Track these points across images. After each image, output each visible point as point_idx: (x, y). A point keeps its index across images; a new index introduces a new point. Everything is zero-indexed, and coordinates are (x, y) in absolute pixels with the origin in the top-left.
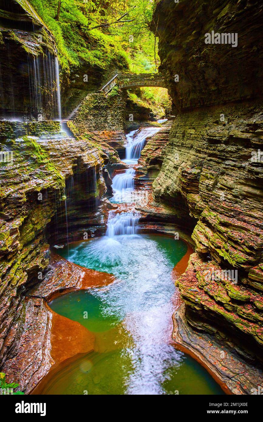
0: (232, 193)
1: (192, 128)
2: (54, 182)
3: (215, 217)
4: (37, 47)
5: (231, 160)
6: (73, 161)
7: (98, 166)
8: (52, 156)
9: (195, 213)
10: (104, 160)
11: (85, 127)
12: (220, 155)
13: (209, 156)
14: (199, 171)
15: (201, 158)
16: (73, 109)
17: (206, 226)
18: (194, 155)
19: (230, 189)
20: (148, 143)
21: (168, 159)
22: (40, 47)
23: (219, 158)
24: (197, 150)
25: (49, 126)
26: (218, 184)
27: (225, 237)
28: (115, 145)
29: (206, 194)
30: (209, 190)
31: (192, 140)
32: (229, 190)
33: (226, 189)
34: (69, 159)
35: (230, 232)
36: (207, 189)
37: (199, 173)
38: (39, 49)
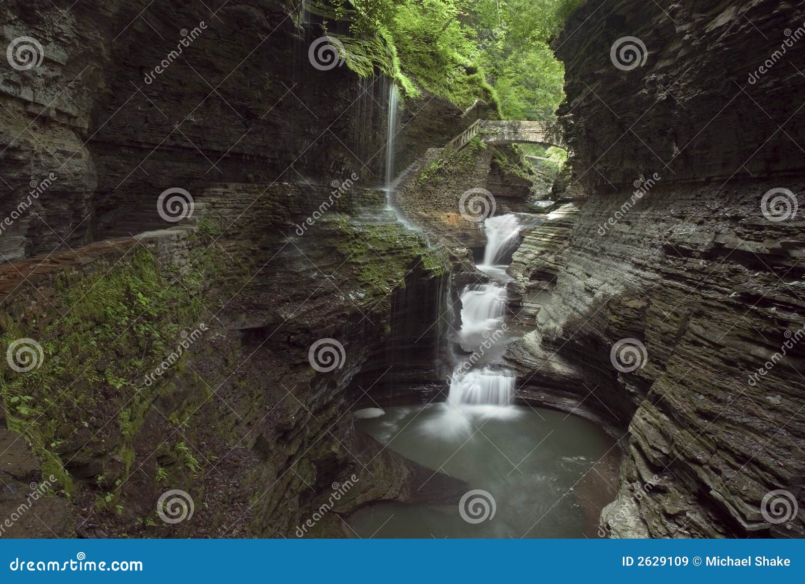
0: (721, 355)
1: (625, 222)
2: (373, 300)
3: (684, 397)
4: (365, 63)
5: (716, 290)
6: (406, 263)
7: (447, 275)
8: (372, 252)
9: (631, 382)
10: (453, 264)
11: (418, 204)
12: (692, 279)
13: (665, 278)
14: (645, 304)
15: (646, 279)
16: (400, 171)
17: (660, 411)
18: (630, 272)
19: (718, 346)
20: (526, 240)
21: (571, 273)
22: (370, 64)
23: (690, 284)
24: (636, 264)
25: (369, 198)
26: (688, 333)
27: (709, 440)
28: (468, 239)
29: (662, 350)
30: (668, 343)
31: (624, 243)
32: (713, 349)
33: (706, 343)
34: (400, 259)
35: (721, 433)
36: (662, 340)
37: (643, 308)
38: (367, 66)
